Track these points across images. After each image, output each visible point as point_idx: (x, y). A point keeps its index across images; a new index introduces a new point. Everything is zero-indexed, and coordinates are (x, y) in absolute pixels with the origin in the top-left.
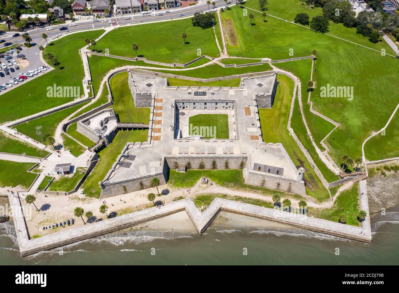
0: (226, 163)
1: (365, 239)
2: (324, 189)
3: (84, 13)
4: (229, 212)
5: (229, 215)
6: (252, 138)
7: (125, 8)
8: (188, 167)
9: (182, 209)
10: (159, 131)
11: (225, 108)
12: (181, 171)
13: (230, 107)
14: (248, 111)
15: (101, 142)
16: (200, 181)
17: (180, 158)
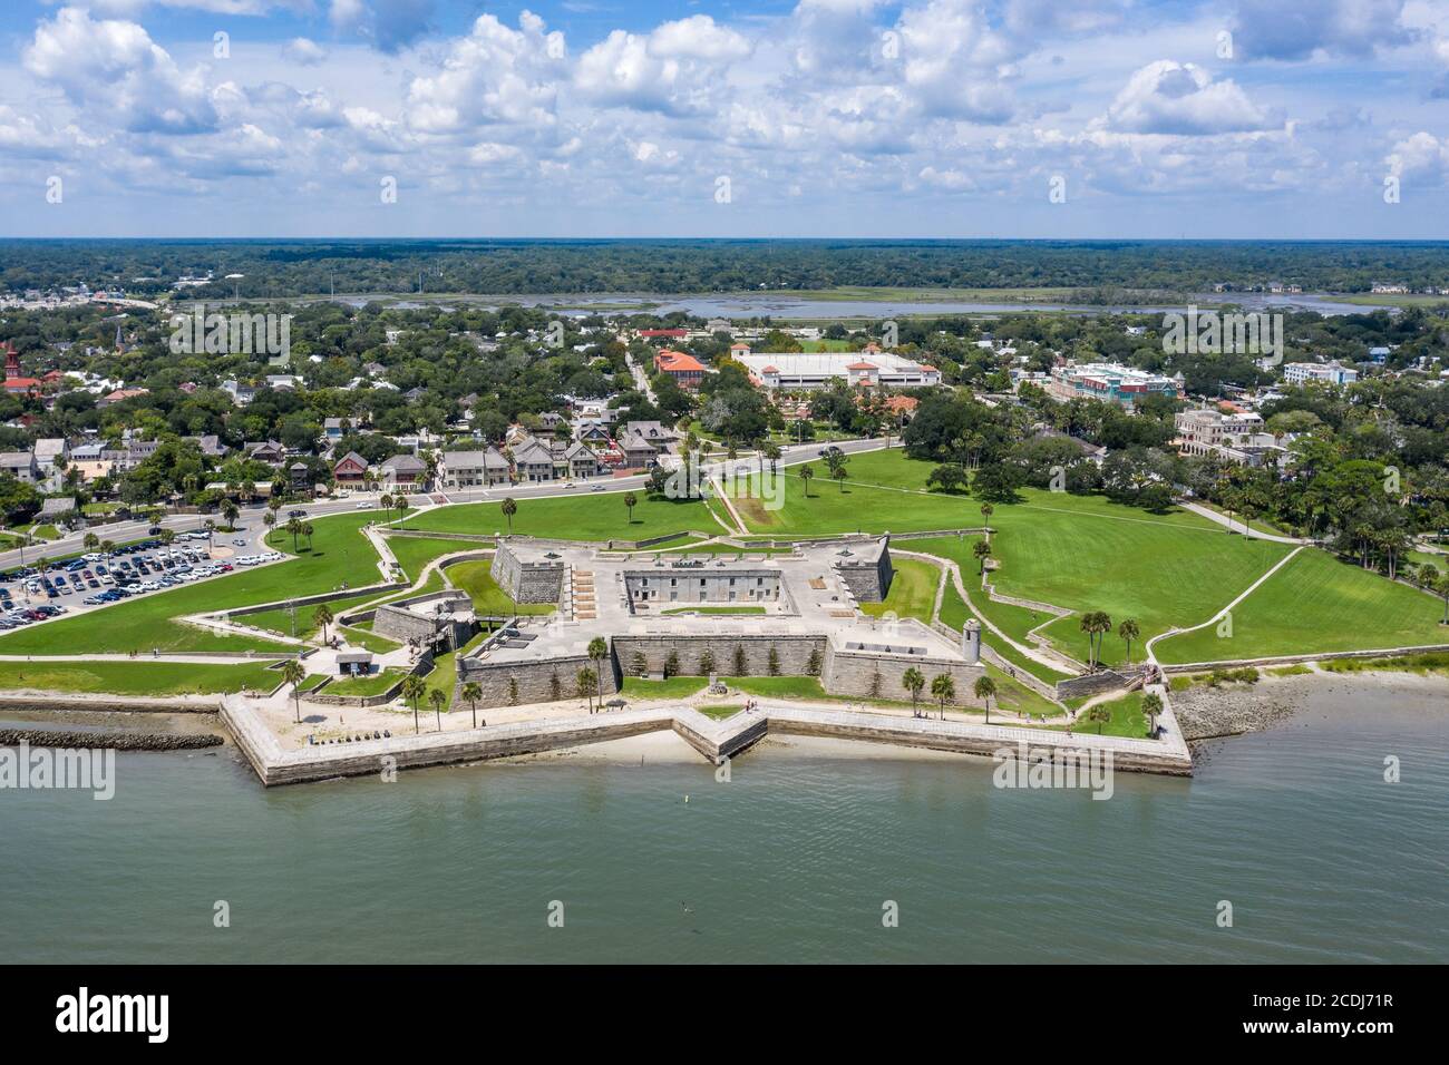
0: (771, 658)
1: (1172, 763)
2: (1048, 703)
3: (362, 483)
4: (789, 733)
5: (790, 738)
6: (836, 615)
7: (470, 471)
8: (670, 670)
9: (664, 721)
10: (592, 608)
11: (755, 595)
12: (652, 677)
13: (768, 592)
14: (818, 584)
15: (440, 637)
16: (706, 691)
17: (650, 639)
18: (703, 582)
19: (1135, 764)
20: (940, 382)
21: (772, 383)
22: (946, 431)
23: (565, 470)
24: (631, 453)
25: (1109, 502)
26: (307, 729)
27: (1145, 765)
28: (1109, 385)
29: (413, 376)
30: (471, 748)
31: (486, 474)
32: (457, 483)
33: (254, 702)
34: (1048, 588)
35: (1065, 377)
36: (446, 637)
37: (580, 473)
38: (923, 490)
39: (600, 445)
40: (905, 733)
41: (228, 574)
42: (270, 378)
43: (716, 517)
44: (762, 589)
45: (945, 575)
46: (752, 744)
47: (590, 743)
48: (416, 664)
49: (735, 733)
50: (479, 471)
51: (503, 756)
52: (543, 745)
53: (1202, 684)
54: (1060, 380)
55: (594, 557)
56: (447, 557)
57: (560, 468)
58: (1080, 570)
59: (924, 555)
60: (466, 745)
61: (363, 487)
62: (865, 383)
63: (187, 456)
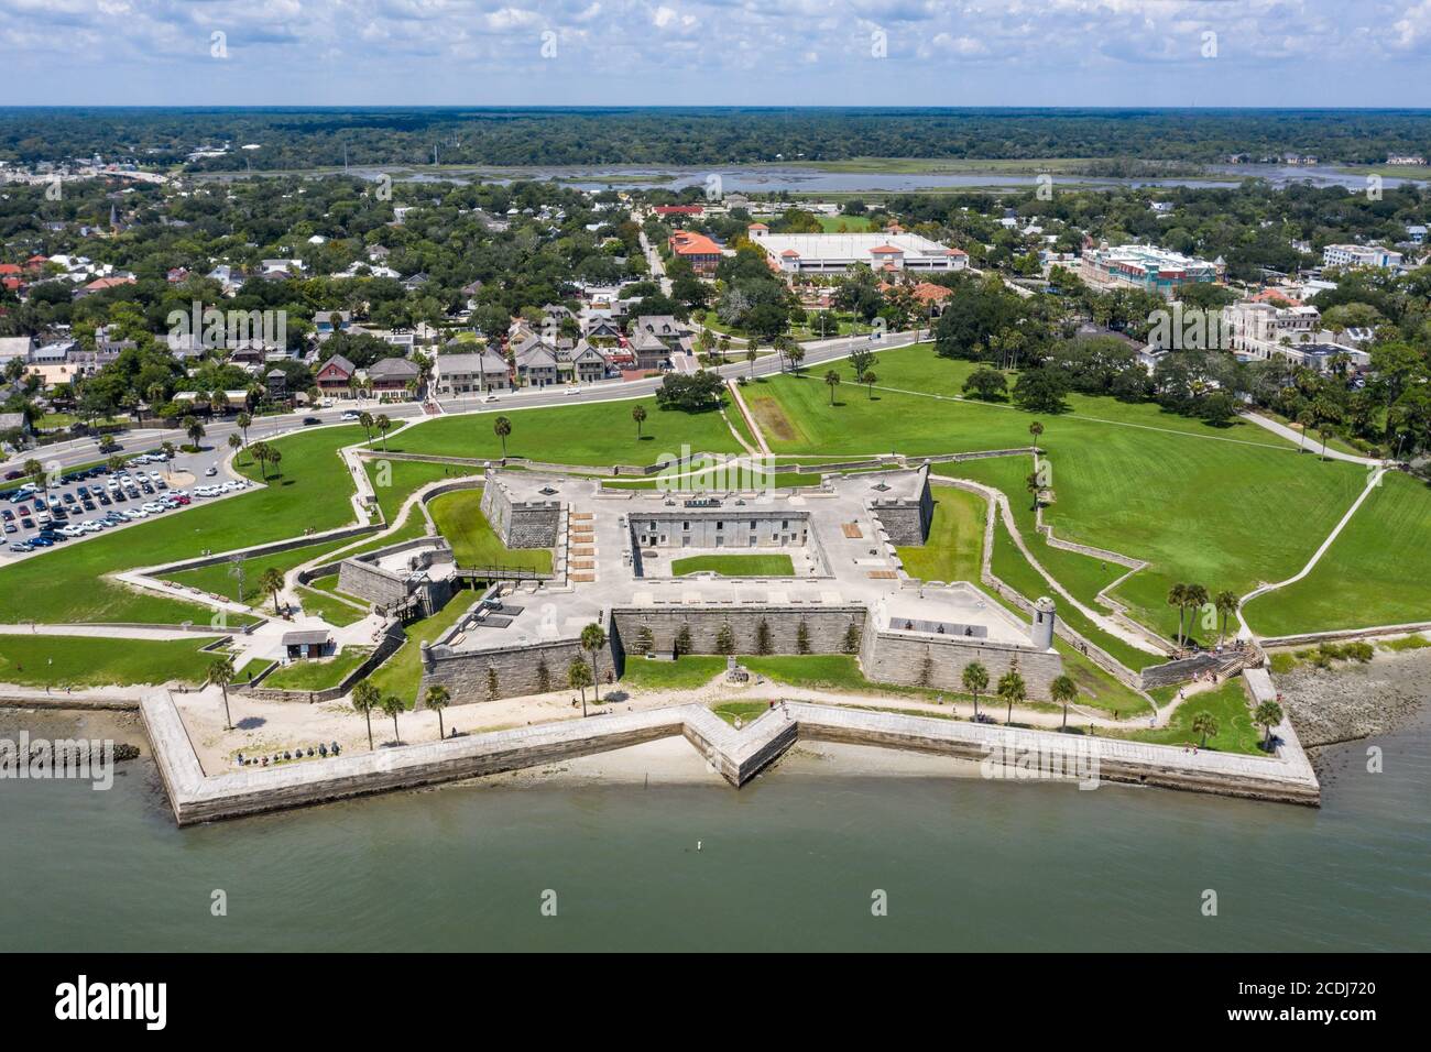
0: (800, 633)
2: (1131, 693)
3: (348, 390)
4: (825, 740)
5: (825, 747)
6: (876, 575)
7: (465, 376)
8: (681, 647)
9: (674, 726)
10: (589, 565)
11: (779, 540)
12: (659, 658)
13: (794, 536)
14: (852, 531)
15: (412, 601)
16: (723, 677)
17: (657, 612)
18: (720, 526)
19: (1249, 789)
20: (968, 266)
21: (791, 268)
22: (980, 328)
23: (570, 373)
24: (642, 353)
25: (1162, 411)
26: (240, 739)
27: (1260, 790)
28: (1147, 271)
29: (415, 261)
30: (435, 769)
31: (483, 379)
32: (451, 389)
33: (180, 699)
34: (1112, 529)
35: (1098, 261)
36: (420, 601)
37: (586, 377)
38: (958, 397)
39: (608, 342)
40: (965, 744)
41: (184, 508)
42: (265, 262)
43: (734, 432)
44: (788, 533)
45: (992, 509)
46: (779, 755)
47: (582, 755)
48: (380, 642)
49: (759, 745)
50: (475, 376)
51: (476, 775)
52: (525, 760)
53: (1309, 664)
54: (1092, 264)
55: (595, 494)
56: (432, 486)
57: (565, 371)
58: (1144, 502)
59: (967, 482)
60: (430, 765)
61: (349, 395)
62: (889, 268)
63: (153, 362)
